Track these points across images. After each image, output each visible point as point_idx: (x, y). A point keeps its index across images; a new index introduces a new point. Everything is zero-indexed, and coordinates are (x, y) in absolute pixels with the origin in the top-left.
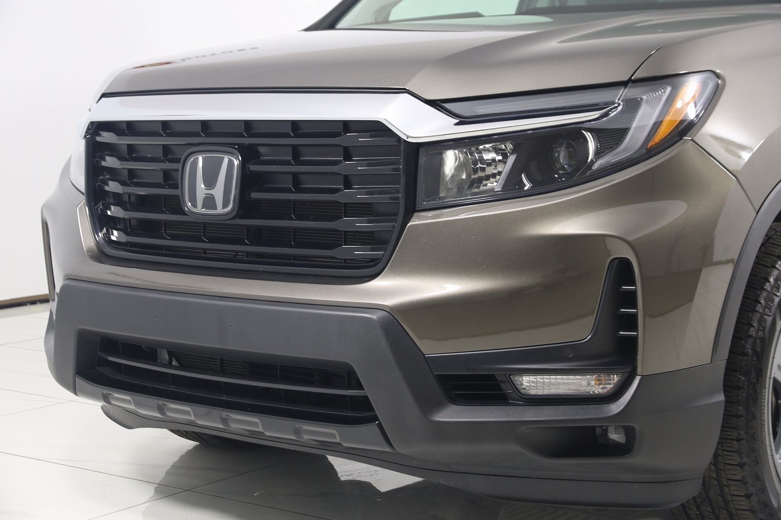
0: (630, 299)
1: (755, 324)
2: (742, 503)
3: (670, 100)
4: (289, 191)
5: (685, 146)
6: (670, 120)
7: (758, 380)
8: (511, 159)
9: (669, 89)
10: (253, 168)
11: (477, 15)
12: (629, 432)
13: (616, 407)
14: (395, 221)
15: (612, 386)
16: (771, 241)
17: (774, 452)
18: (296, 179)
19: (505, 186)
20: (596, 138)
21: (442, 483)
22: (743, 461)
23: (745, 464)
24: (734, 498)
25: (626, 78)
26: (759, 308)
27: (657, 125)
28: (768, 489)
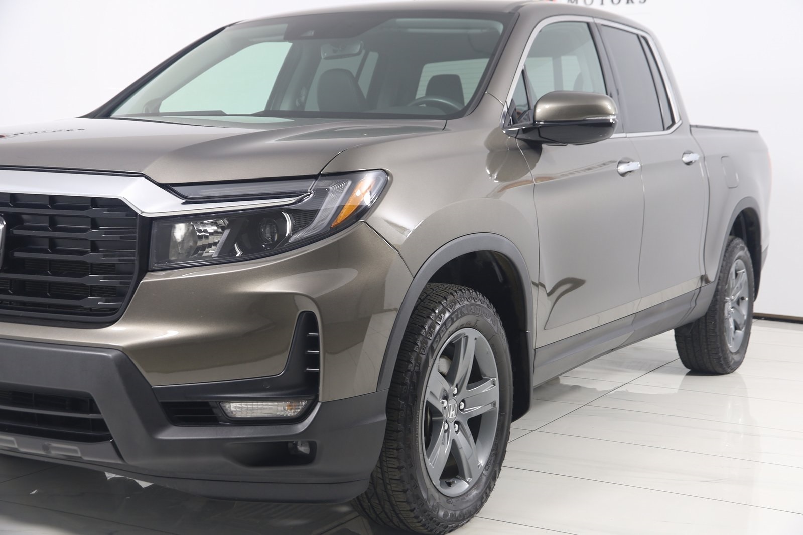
0: (314, 344)
1: (413, 361)
2: (400, 496)
3: (351, 190)
4: (45, 251)
5: (360, 227)
6: (350, 206)
7: (413, 404)
8: (227, 232)
9: (350, 182)
10: (16, 232)
11: (221, 114)
12: (312, 446)
13: (302, 427)
14: (131, 278)
15: (299, 410)
16: (428, 297)
17: (426, 457)
18: (53, 243)
19: (221, 253)
20: (292, 218)
21: (168, 487)
22: (401, 465)
23: (402, 467)
24: (394, 493)
25: (316, 173)
26: (416, 349)
27: (340, 208)
28: (420, 486)
